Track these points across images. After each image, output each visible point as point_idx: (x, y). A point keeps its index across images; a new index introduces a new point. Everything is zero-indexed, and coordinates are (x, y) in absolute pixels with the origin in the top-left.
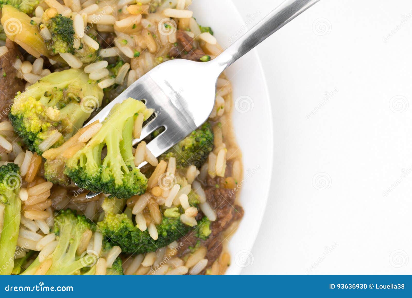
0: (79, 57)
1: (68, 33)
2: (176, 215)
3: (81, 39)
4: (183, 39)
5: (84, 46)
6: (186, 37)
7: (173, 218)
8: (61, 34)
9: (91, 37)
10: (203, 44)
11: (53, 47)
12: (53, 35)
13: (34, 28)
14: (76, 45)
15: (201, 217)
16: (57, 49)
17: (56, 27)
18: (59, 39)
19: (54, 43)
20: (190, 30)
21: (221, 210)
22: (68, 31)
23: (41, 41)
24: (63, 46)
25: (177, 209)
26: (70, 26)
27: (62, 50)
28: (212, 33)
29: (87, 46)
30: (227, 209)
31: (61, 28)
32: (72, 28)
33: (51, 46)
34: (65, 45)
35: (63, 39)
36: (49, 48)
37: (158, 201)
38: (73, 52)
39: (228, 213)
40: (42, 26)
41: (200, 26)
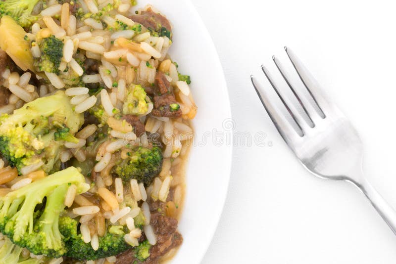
0: (62, 79)
1: (57, 56)
2: (120, 232)
3: (67, 63)
4: (161, 81)
5: (69, 70)
6: (164, 80)
7: (117, 236)
8: (49, 55)
9: (78, 63)
10: (176, 91)
11: (40, 65)
12: (42, 54)
13: (26, 43)
14: (62, 68)
15: (143, 239)
16: (43, 68)
17: (47, 48)
18: (47, 58)
19: (42, 61)
20: (169, 75)
21: (161, 236)
22: (57, 54)
23: (30, 58)
24: (49, 66)
25: (122, 227)
26: (60, 49)
27: (48, 69)
28: (189, 82)
29: (72, 70)
30: (167, 236)
31: (51, 49)
32: (62, 51)
33: (39, 63)
34: (51, 65)
35: (50, 60)
36: (36, 64)
37: (105, 214)
38: (58, 73)
39: (168, 240)
40: (33, 43)
41: (179, 74)
